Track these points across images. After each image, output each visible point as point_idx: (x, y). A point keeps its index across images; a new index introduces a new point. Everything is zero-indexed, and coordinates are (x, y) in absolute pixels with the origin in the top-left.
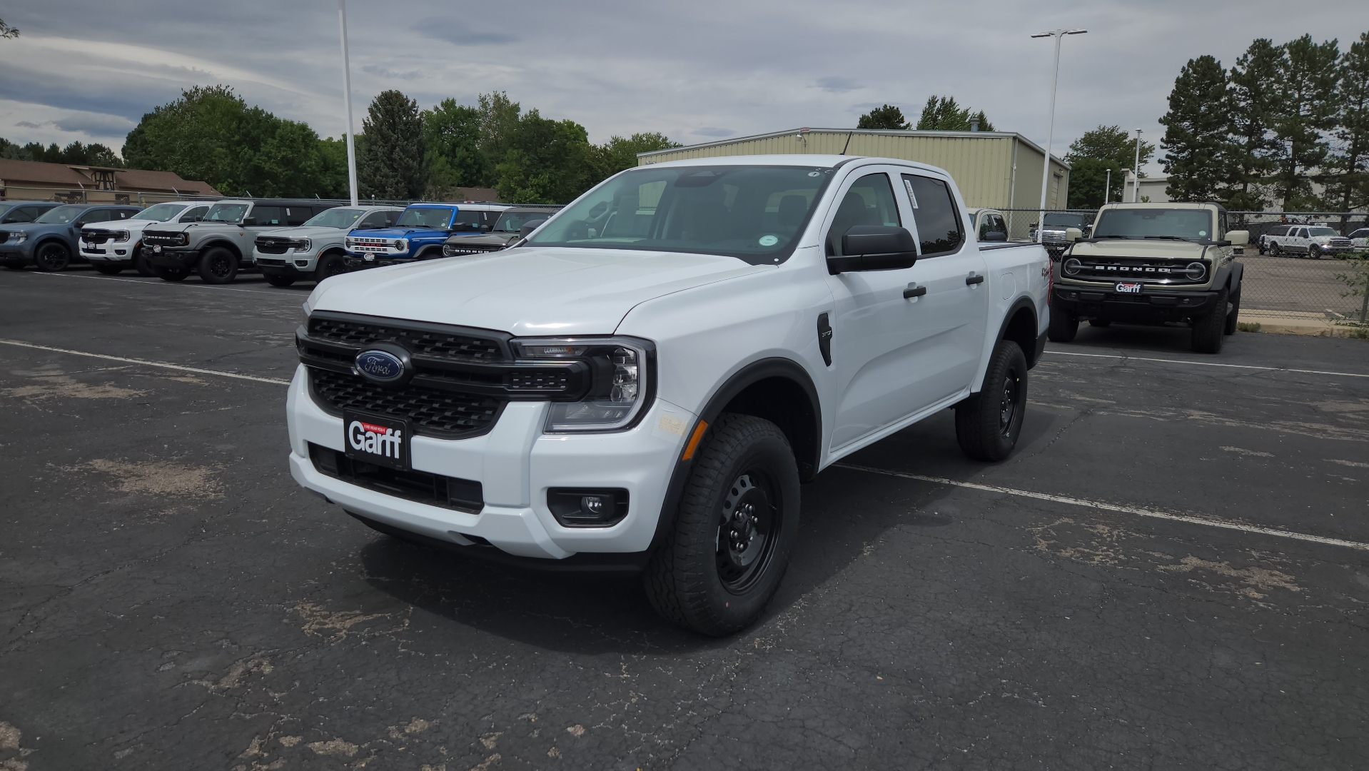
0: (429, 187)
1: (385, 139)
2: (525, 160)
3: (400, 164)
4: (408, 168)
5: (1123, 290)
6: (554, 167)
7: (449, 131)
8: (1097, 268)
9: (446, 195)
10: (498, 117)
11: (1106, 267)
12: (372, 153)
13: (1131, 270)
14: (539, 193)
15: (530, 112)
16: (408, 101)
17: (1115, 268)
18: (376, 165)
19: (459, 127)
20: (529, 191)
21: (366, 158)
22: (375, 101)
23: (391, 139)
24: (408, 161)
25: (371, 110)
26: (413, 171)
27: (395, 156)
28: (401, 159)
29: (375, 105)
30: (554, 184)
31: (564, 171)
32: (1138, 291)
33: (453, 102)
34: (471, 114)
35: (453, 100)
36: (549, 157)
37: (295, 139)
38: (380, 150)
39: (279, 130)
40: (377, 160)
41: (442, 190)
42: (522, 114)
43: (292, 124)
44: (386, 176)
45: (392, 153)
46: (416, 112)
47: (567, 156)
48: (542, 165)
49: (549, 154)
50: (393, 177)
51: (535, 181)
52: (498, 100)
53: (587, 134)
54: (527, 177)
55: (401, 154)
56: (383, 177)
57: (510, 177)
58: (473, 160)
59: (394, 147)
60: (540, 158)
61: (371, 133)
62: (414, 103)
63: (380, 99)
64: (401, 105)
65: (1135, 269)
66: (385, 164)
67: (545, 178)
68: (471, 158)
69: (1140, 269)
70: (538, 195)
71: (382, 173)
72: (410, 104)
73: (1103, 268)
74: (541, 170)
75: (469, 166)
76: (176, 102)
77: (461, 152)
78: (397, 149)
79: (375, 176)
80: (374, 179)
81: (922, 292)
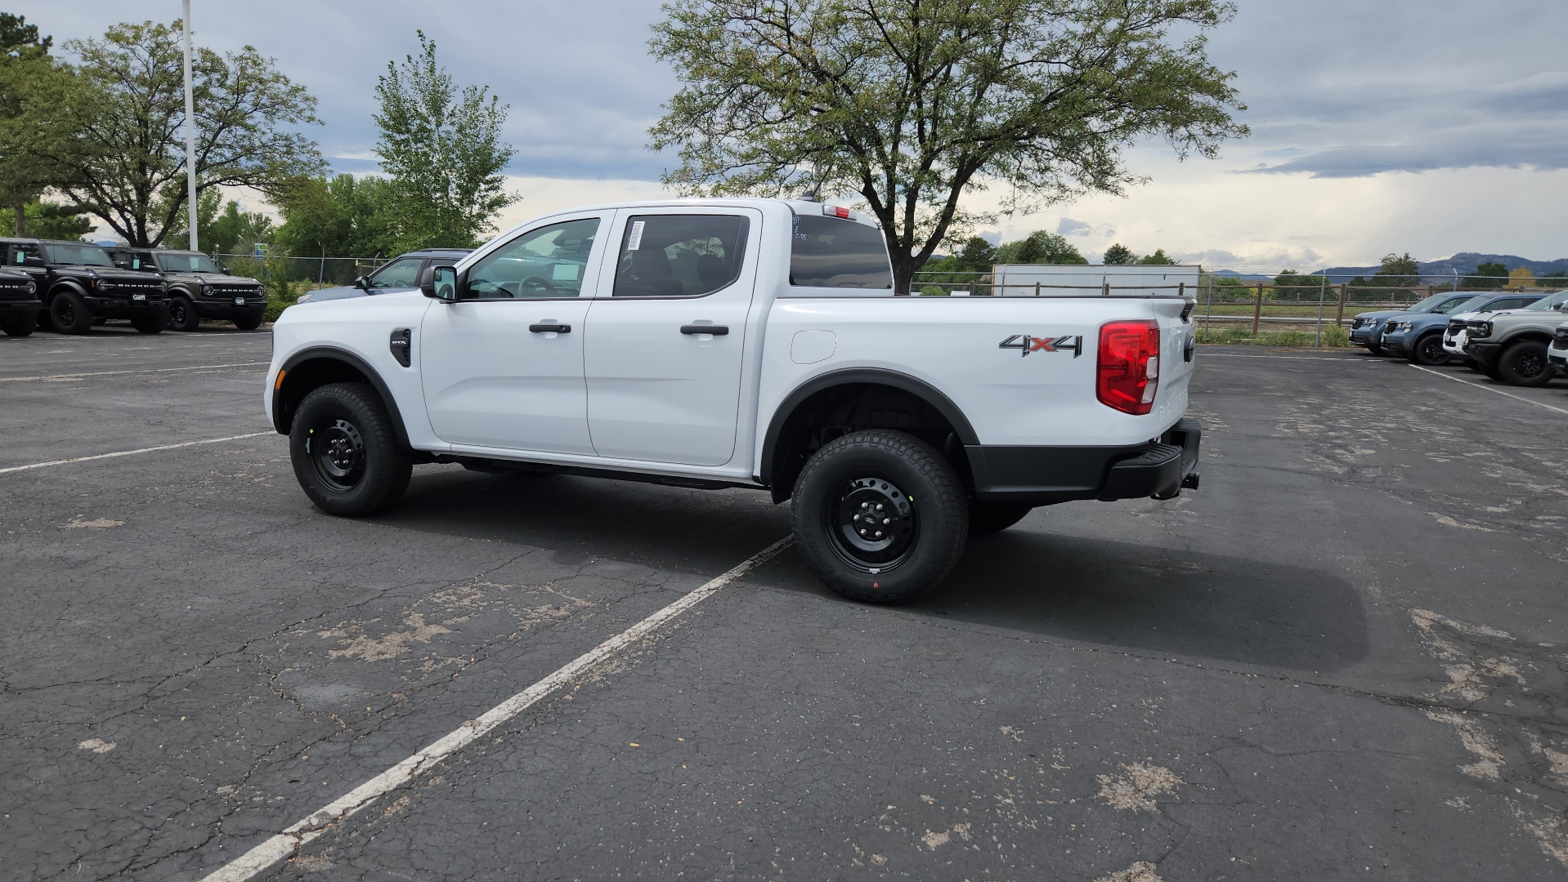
81: (564, 329)
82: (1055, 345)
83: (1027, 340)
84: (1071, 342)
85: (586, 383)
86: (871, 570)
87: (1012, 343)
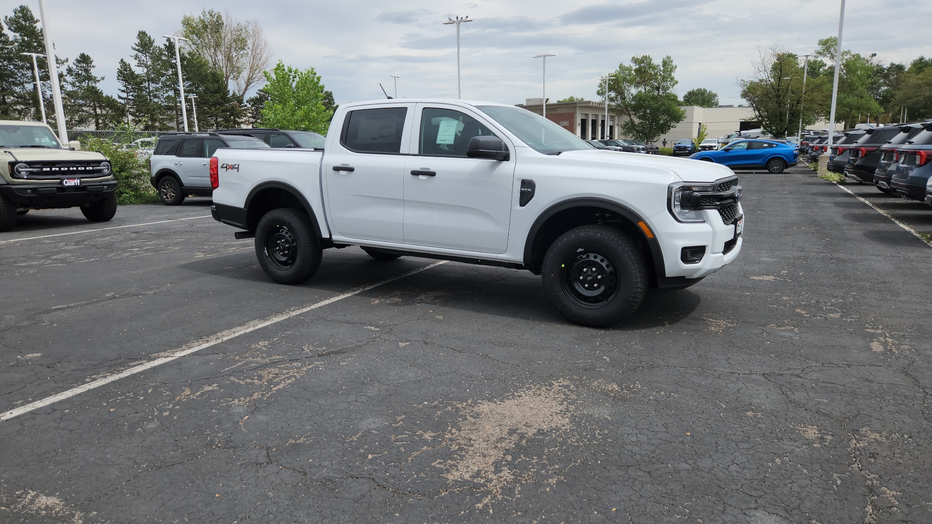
5: (68, 184)
8: (44, 169)
11: (51, 169)
13: (69, 170)
17: (57, 169)
32: (79, 184)
65: (71, 169)
69: (75, 169)
73: (49, 169)
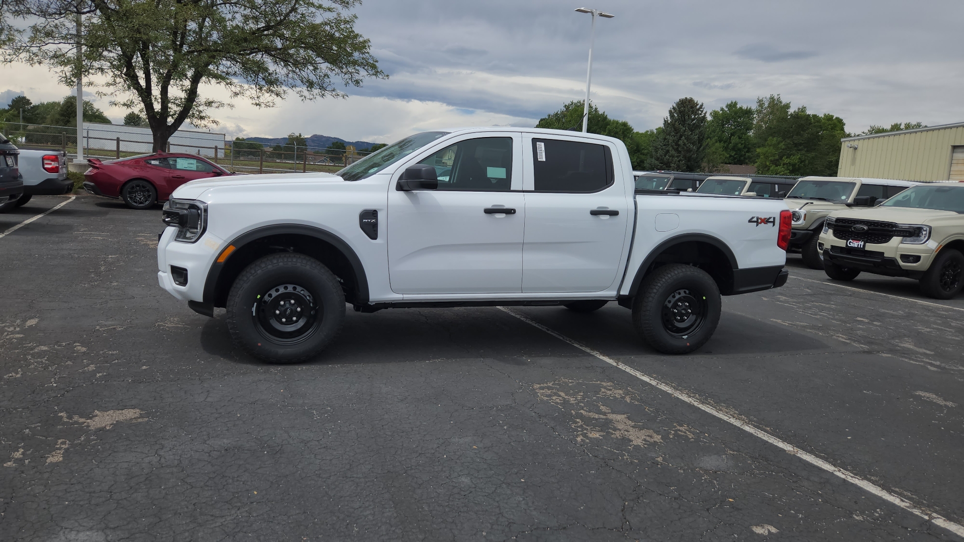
0: (704, 164)
1: (676, 130)
2: (782, 145)
3: (683, 148)
4: (689, 151)
6: (805, 150)
7: (729, 125)
9: (715, 170)
10: (771, 114)
12: (666, 141)
14: (789, 169)
15: (799, 109)
16: (697, 105)
18: (667, 148)
19: (738, 122)
20: (780, 168)
21: (661, 144)
22: (675, 105)
23: (680, 131)
24: (689, 146)
25: (670, 112)
26: (692, 153)
27: (681, 142)
28: (684, 144)
29: (674, 108)
30: (803, 163)
31: (814, 154)
33: (736, 104)
34: (748, 112)
35: (736, 102)
36: (803, 142)
37: (618, 132)
38: (671, 139)
39: (608, 127)
40: (669, 145)
41: (713, 166)
42: (791, 111)
43: (617, 122)
44: (673, 156)
45: (678, 141)
46: (702, 111)
47: (820, 141)
48: (796, 148)
49: (803, 140)
50: (678, 157)
51: (786, 161)
52: (773, 101)
53: (844, 124)
54: (781, 158)
55: (685, 141)
56: (670, 157)
57: (767, 157)
58: (743, 145)
59: (681, 136)
60: (794, 143)
61: (668, 127)
62: (702, 105)
63: (678, 104)
64: (692, 107)
66: (673, 148)
67: (795, 159)
68: (742, 144)
70: (788, 171)
71: (670, 154)
72: (698, 107)
74: (794, 152)
75: (739, 150)
76: (560, 111)
77: (735, 140)
78: (683, 137)
79: (665, 156)
80: (664, 158)
81: (510, 212)
82: (767, 221)
83: (758, 219)
84: (772, 220)
85: (522, 246)
86: (683, 337)
87: (753, 220)
